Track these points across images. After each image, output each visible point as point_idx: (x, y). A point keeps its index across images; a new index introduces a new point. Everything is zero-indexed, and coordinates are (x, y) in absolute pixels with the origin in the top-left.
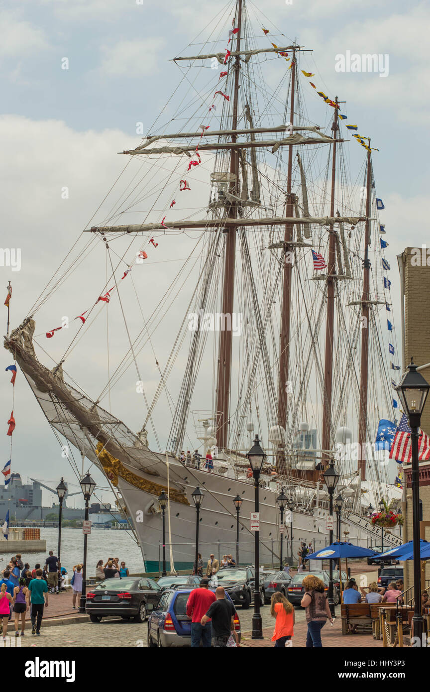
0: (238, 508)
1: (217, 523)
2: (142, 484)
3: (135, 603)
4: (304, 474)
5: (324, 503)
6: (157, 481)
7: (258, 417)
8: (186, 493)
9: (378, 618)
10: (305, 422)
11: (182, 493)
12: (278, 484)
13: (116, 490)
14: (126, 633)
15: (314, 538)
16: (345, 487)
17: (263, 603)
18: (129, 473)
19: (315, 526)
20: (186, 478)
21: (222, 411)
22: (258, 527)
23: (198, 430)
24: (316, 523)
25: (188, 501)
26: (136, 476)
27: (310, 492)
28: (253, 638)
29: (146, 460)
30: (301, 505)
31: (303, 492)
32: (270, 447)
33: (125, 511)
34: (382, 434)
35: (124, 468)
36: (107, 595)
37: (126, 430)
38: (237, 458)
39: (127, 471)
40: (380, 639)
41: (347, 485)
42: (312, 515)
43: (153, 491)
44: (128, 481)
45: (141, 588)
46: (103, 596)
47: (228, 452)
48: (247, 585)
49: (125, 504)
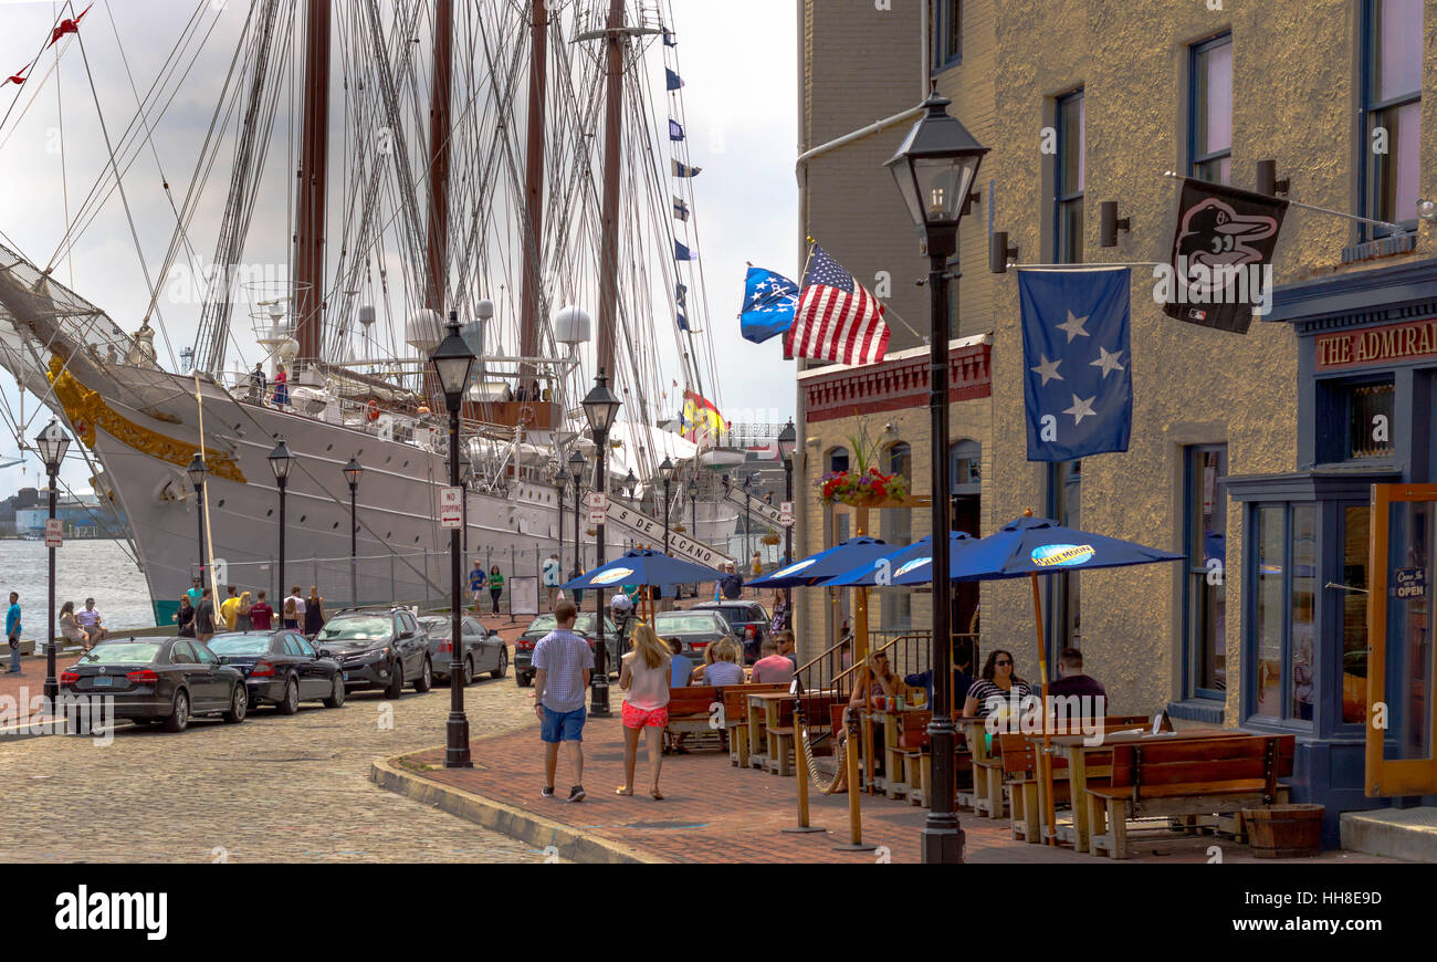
0: (353, 486)
1: (303, 519)
2: (146, 441)
3: (165, 692)
4: (487, 411)
5: (531, 470)
6: (176, 434)
7: (385, 292)
8: (239, 457)
9: (744, 719)
10: (484, 299)
11: (230, 458)
12: (434, 433)
13: (91, 456)
14: (153, 755)
15: (513, 547)
16: (575, 436)
17: (428, 686)
18: (118, 420)
19: (511, 521)
20: (238, 426)
21: (309, 281)
22: (458, 519)
23: (258, 323)
24: (514, 514)
25: (243, 474)
26: (133, 426)
27: (501, 448)
28: (449, 766)
29: (154, 390)
30: (482, 476)
31: (484, 448)
32: (411, 356)
33: (111, 499)
34: (756, 296)
35: (108, 408)
36: (105, 675)
37: (109, 329)
38: (341, 380)
39: (114, 414)
40: (748, 767)
41: (578, 431)
42: (505, 497)
43: (170, 455)
44: (116, 436)
45: (177, 659)
46: (96, 679)
47: (323, 368)
48: (395, 647)
49: (111, 485)
